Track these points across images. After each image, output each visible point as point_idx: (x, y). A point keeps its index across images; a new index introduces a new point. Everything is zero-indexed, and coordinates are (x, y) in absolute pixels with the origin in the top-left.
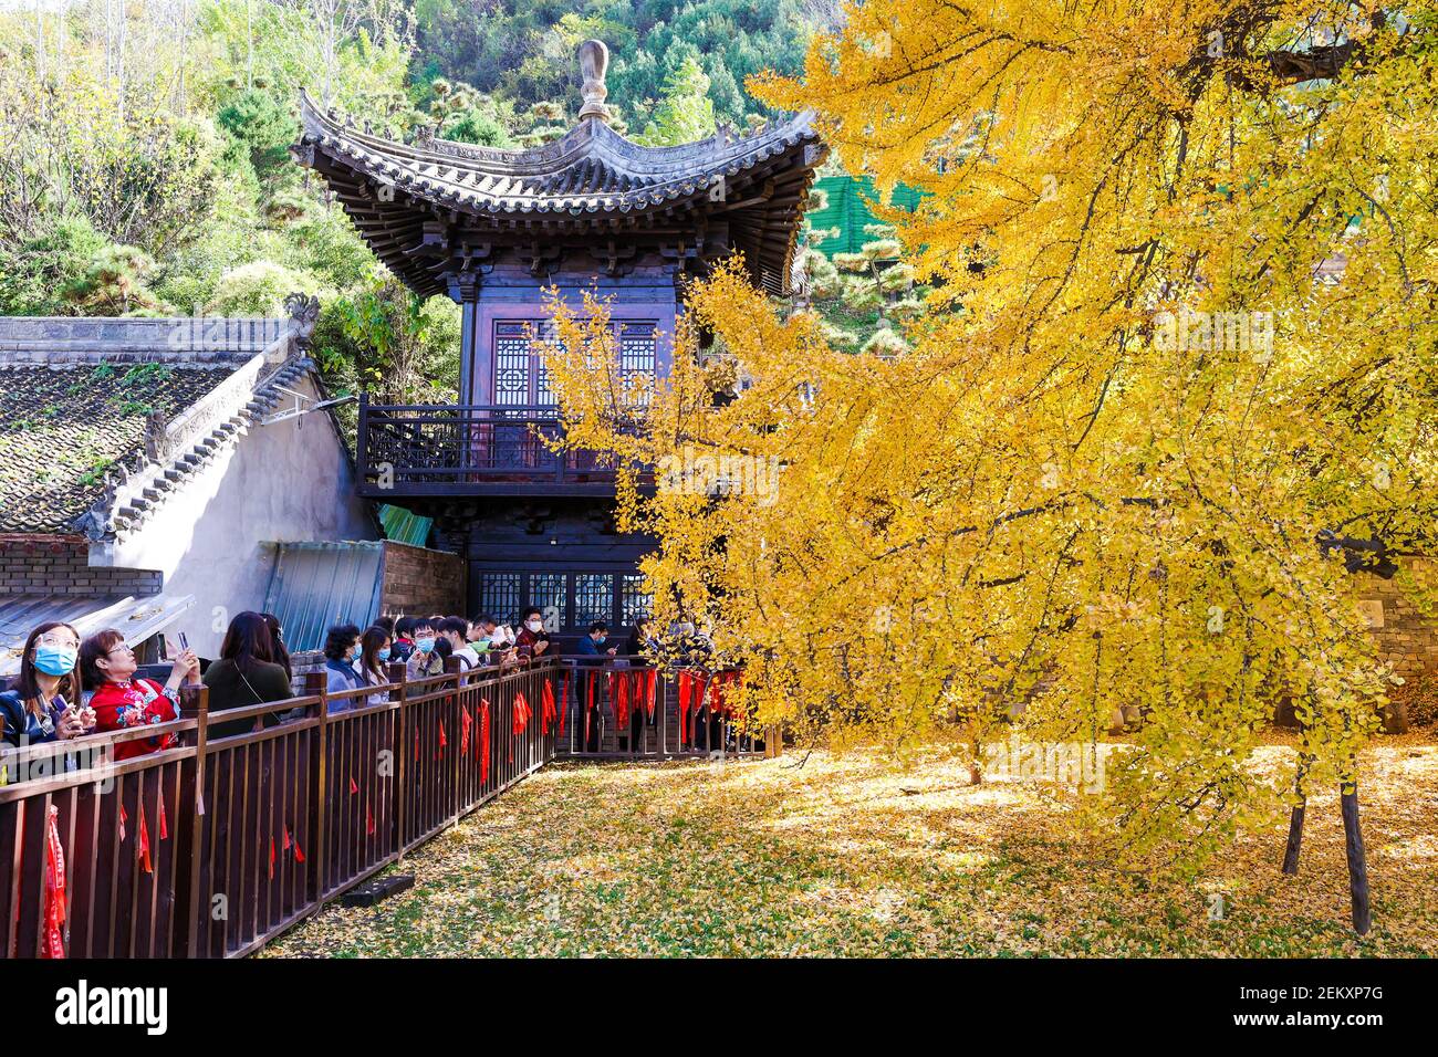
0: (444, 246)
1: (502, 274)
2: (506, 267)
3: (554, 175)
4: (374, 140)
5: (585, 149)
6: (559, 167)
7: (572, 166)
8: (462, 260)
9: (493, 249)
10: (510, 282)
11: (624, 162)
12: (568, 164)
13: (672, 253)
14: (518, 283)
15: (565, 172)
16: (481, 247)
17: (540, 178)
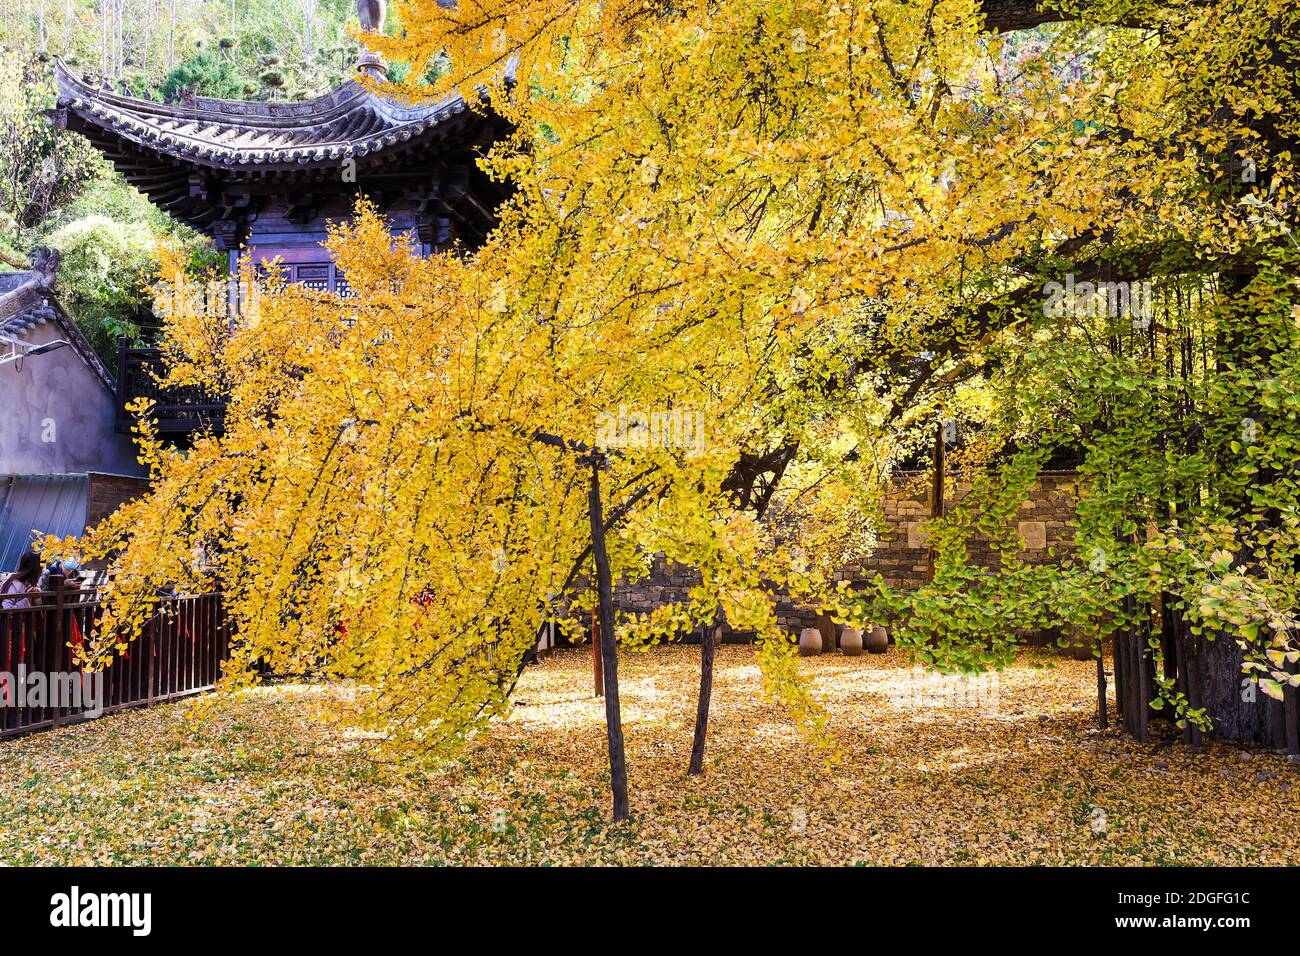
0: (204, 197)
1: (265, 221)
2: (268, 215)
3: (326, 125)
4: (131, 101)
5: (359, 100)
6: (331, 118)
7: (345, 116)
8: (224, 210)
9: (253, 199)
10: (270, 230)
11: (389, 111)
12: (340, 115)
13: (416, 197)
14: (277, 230)
15: (337, 122)
16: (241, 198)
17: (310, 129)
